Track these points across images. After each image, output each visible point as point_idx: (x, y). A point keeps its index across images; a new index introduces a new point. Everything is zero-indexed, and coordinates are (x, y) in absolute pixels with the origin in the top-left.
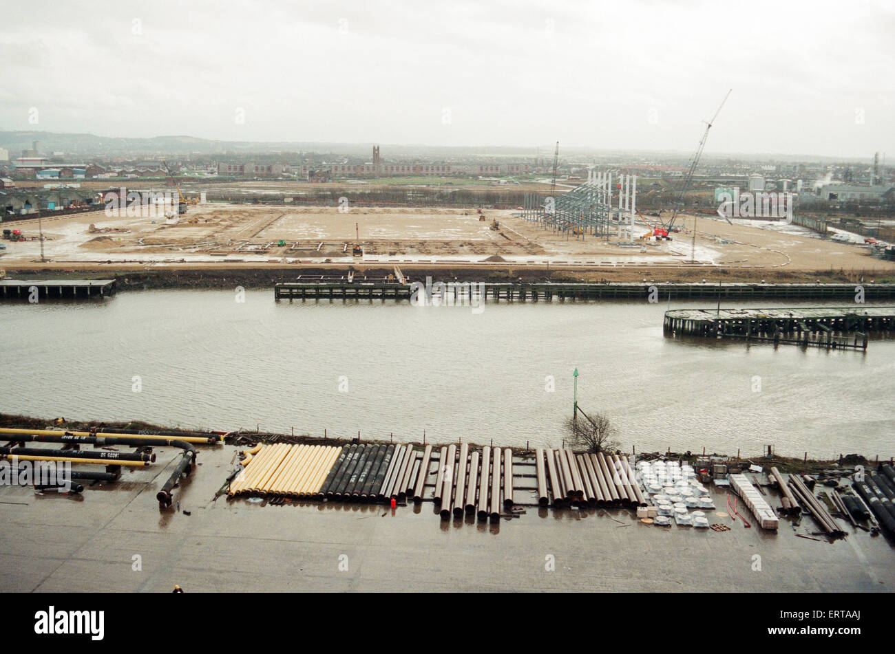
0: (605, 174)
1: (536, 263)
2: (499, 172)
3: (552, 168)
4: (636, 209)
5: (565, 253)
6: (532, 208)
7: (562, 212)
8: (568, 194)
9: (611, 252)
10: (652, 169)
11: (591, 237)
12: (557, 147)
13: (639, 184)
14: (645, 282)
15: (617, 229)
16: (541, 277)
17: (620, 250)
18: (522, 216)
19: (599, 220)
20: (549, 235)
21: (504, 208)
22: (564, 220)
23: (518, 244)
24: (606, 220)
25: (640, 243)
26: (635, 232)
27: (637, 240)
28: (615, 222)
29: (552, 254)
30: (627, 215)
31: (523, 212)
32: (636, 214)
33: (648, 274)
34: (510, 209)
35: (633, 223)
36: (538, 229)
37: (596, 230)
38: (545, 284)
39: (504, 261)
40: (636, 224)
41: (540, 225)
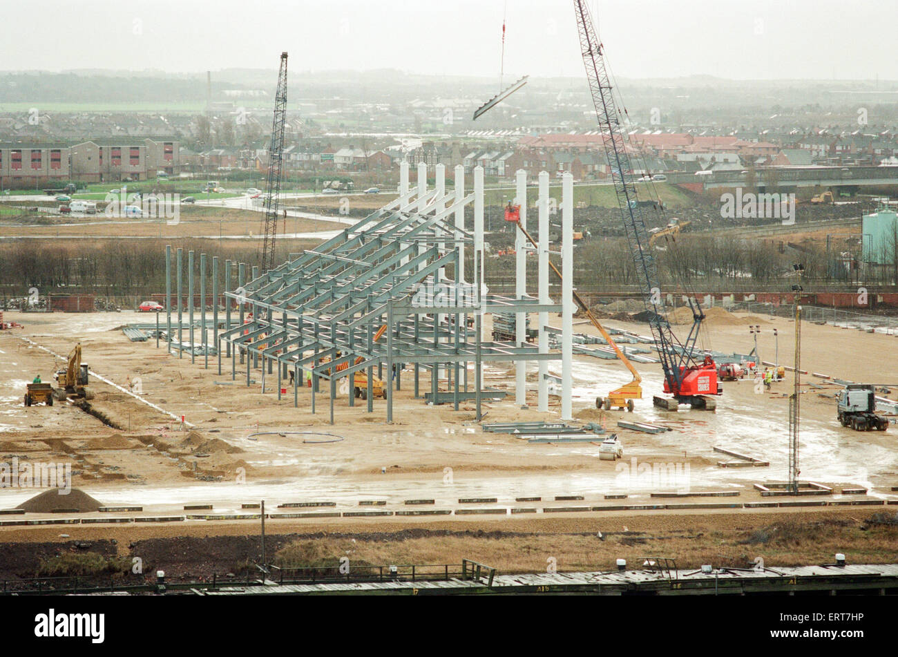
0: (460, 172)
1: (217, 511)
2: (64, 170)
3: (263, 152)
4: (576, 298)
5: (324, 471)
6: (197, 303)
7: (308, 316)
8: (329, 246)
9: (491, 462)
10: (629, 148)
11: (418, 406)
12: (283, 74)
13: (582, 204)
14: (622, 569)
15: (511, 375)
16: (240, 564)
17: (523, 451)
18: (159, 336)
19: (443, 340)
20: (261, 404)
21: (87, 308)
22: (316, 346)
23: (147, 440)
24: (471, 341)
25: (596, 423)
26: (578, 382)
27: (587, 413)
28: (503, 348)
29: (275, 476)
30: (542, 320)
31: (163, 318)
32: (575, 316)
33: (632, 540)
34: (112, 309)
35: (567, 350)
36: (221, 380)
37: (436, 381)
38: (256, 590)
39: (96, 506)
40: (577, 353)
41: (227, 366)
